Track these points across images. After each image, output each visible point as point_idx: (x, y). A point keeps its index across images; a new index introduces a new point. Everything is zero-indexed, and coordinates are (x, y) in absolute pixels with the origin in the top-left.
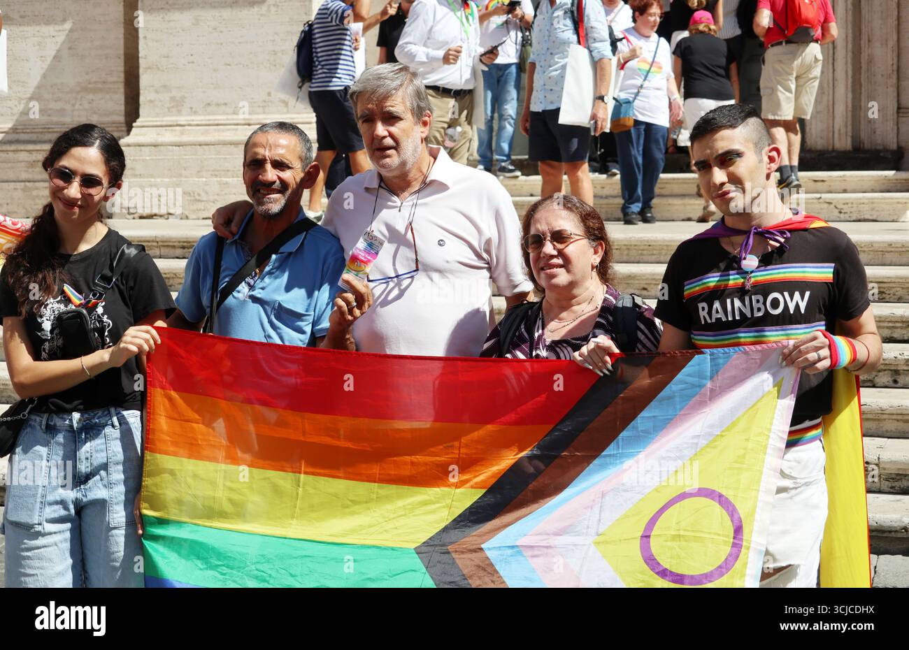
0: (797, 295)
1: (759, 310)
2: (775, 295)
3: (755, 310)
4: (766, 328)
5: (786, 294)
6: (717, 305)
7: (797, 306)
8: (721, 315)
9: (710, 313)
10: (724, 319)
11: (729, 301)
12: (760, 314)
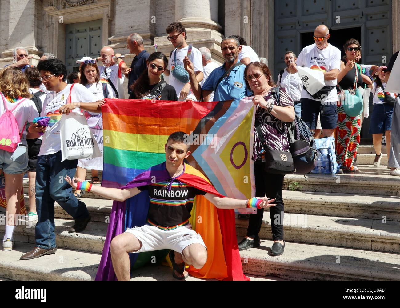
0: (184, 191)
1: (173, 195)
2: (178, 191)
3: (171, 195)
4: (175, 201)
5: (181, 191)
6: (160, 191)
7: (184, 195)
8: (161, 194)
9: (157, 193)
10: (161, 196)
11: (164, 191)
12: (173, 196)
